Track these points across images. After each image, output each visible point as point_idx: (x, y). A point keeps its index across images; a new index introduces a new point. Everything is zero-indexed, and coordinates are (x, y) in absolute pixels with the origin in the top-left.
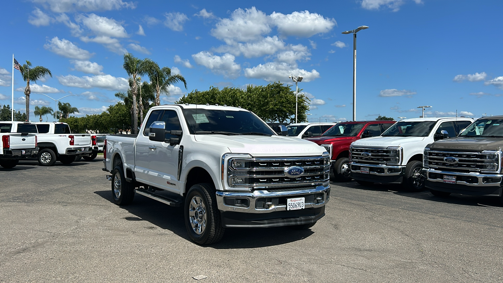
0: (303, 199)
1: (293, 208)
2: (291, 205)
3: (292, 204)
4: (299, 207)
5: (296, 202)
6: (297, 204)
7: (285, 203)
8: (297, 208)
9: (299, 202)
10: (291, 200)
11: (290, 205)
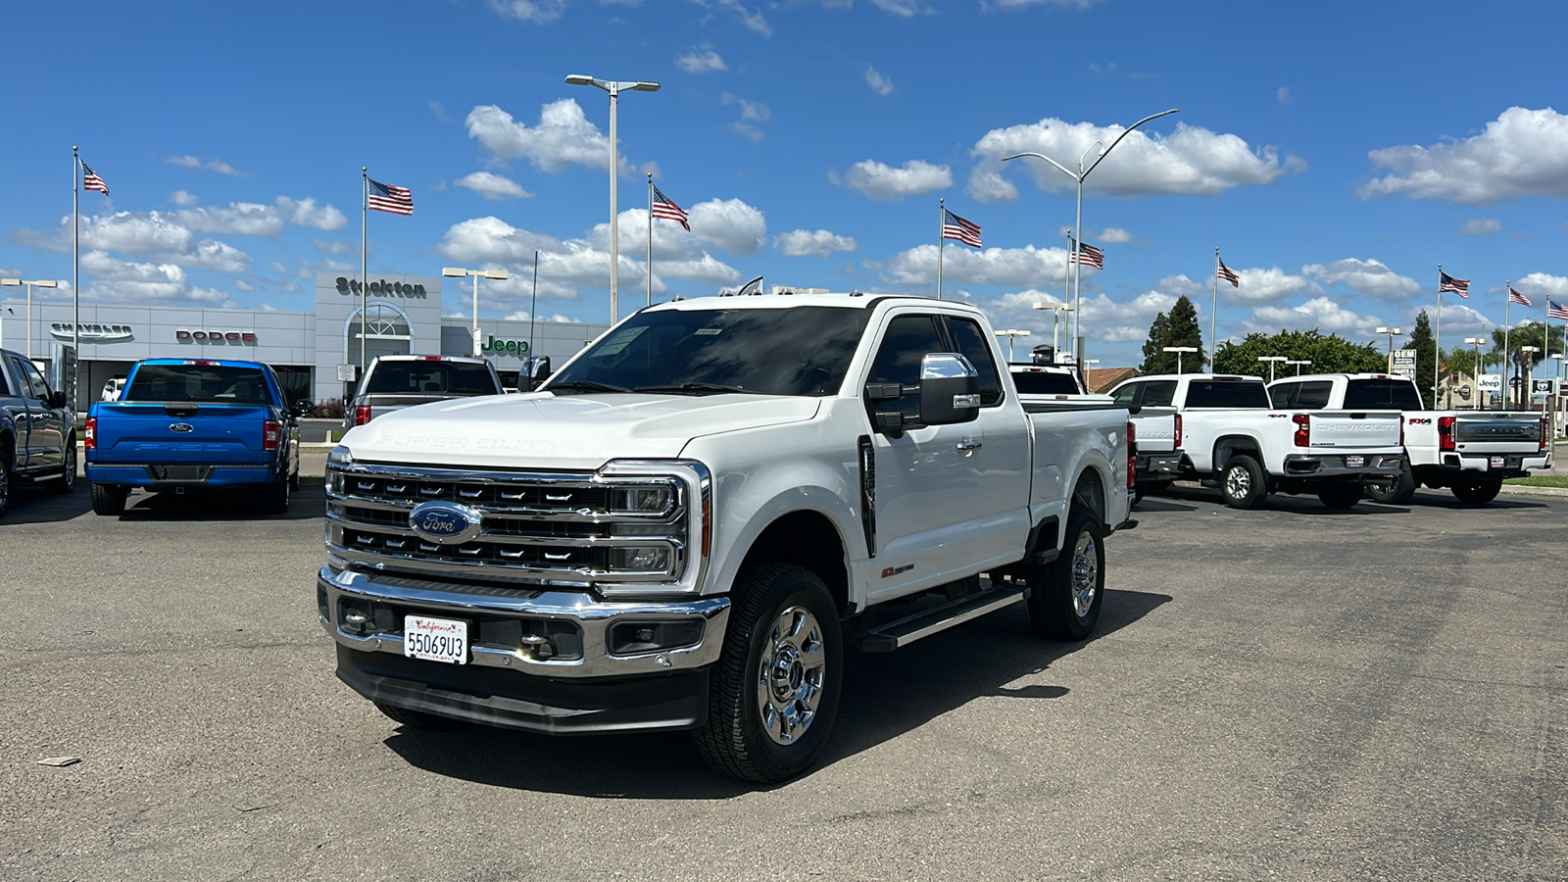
0: (461, 628)
1: (423, 652)
2: (418, 641)
3: (421, 638)
4: (445, 654)
5: (436, 632)
6: (437, 643)
7: (400, 628)
8: (438, 654)
9: (447, 635)
10: (418, 623)
11: (412, 637)
